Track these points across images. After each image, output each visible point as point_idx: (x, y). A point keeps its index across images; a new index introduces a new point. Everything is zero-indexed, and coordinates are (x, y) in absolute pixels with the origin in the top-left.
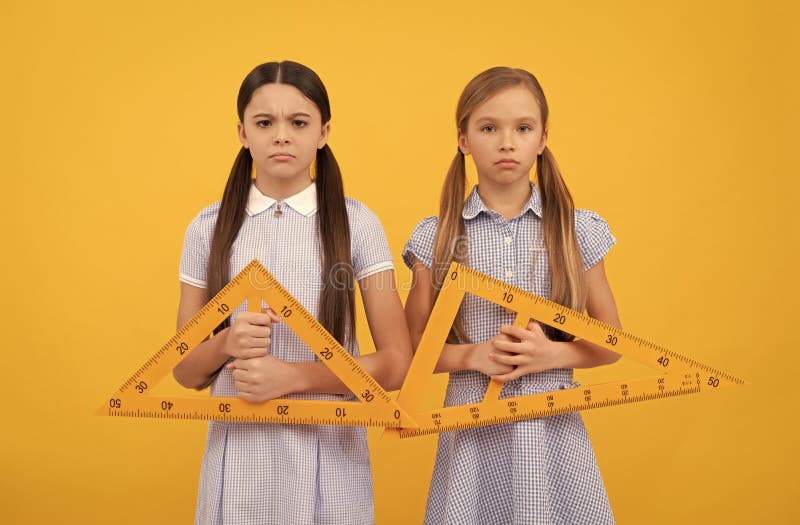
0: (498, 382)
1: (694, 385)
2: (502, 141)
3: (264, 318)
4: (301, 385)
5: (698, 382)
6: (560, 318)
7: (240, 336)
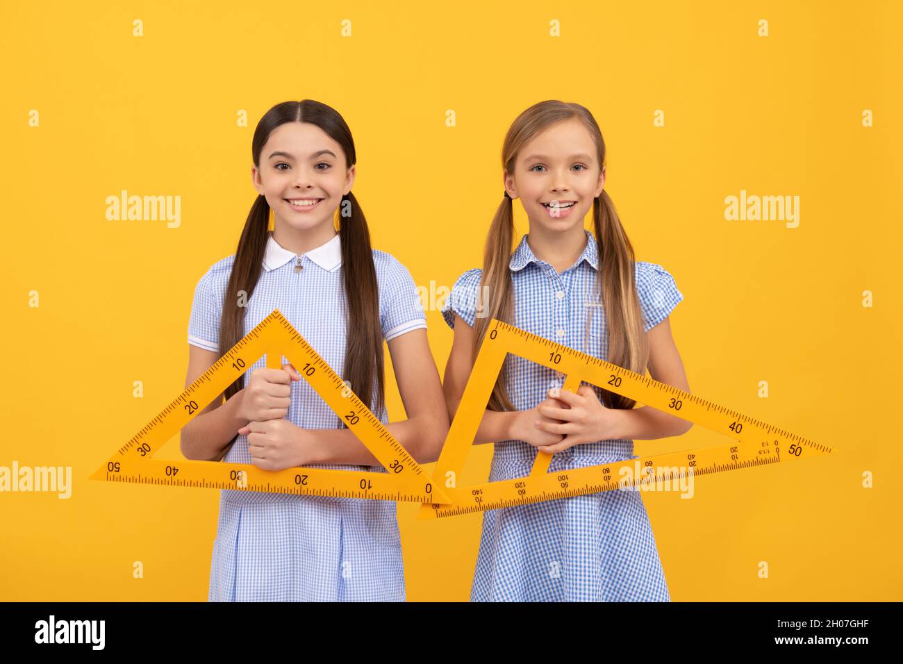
0: (546, 454)
1: (773, 454)
2: (554, 181)
3: (283, 375)
4: (321, 455)
5: (778, 450)
6: (615, 380)
7: (256, 394)
